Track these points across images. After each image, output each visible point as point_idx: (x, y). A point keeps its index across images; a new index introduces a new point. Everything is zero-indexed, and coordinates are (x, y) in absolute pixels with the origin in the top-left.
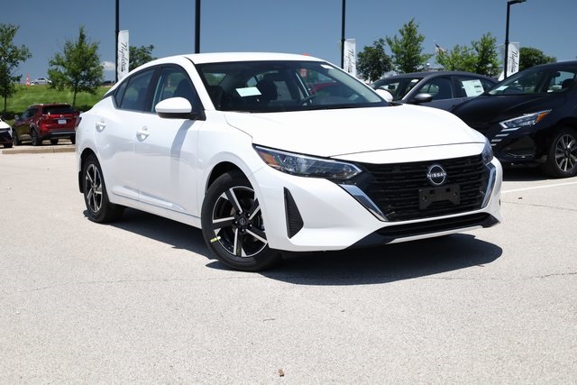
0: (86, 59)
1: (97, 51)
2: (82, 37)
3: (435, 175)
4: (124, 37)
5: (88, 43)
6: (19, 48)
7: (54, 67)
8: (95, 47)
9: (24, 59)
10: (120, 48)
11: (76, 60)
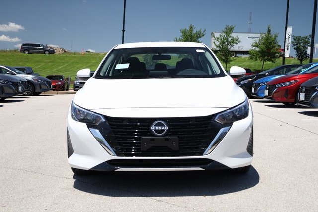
0: (270, 43)
1: (277, 39)
2: (269, 31)
3: (157, 128)
4: (289, 30)
5: (273, 34)
6: (234, 37)
7: (254, 47)
8: (276, 36)
9: (237, 44)
10: (287, 37)
11: (264, 44)
